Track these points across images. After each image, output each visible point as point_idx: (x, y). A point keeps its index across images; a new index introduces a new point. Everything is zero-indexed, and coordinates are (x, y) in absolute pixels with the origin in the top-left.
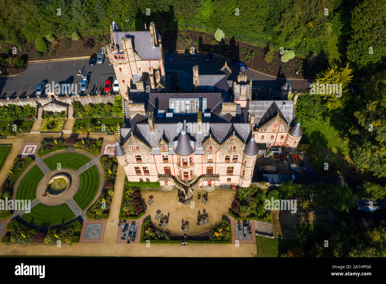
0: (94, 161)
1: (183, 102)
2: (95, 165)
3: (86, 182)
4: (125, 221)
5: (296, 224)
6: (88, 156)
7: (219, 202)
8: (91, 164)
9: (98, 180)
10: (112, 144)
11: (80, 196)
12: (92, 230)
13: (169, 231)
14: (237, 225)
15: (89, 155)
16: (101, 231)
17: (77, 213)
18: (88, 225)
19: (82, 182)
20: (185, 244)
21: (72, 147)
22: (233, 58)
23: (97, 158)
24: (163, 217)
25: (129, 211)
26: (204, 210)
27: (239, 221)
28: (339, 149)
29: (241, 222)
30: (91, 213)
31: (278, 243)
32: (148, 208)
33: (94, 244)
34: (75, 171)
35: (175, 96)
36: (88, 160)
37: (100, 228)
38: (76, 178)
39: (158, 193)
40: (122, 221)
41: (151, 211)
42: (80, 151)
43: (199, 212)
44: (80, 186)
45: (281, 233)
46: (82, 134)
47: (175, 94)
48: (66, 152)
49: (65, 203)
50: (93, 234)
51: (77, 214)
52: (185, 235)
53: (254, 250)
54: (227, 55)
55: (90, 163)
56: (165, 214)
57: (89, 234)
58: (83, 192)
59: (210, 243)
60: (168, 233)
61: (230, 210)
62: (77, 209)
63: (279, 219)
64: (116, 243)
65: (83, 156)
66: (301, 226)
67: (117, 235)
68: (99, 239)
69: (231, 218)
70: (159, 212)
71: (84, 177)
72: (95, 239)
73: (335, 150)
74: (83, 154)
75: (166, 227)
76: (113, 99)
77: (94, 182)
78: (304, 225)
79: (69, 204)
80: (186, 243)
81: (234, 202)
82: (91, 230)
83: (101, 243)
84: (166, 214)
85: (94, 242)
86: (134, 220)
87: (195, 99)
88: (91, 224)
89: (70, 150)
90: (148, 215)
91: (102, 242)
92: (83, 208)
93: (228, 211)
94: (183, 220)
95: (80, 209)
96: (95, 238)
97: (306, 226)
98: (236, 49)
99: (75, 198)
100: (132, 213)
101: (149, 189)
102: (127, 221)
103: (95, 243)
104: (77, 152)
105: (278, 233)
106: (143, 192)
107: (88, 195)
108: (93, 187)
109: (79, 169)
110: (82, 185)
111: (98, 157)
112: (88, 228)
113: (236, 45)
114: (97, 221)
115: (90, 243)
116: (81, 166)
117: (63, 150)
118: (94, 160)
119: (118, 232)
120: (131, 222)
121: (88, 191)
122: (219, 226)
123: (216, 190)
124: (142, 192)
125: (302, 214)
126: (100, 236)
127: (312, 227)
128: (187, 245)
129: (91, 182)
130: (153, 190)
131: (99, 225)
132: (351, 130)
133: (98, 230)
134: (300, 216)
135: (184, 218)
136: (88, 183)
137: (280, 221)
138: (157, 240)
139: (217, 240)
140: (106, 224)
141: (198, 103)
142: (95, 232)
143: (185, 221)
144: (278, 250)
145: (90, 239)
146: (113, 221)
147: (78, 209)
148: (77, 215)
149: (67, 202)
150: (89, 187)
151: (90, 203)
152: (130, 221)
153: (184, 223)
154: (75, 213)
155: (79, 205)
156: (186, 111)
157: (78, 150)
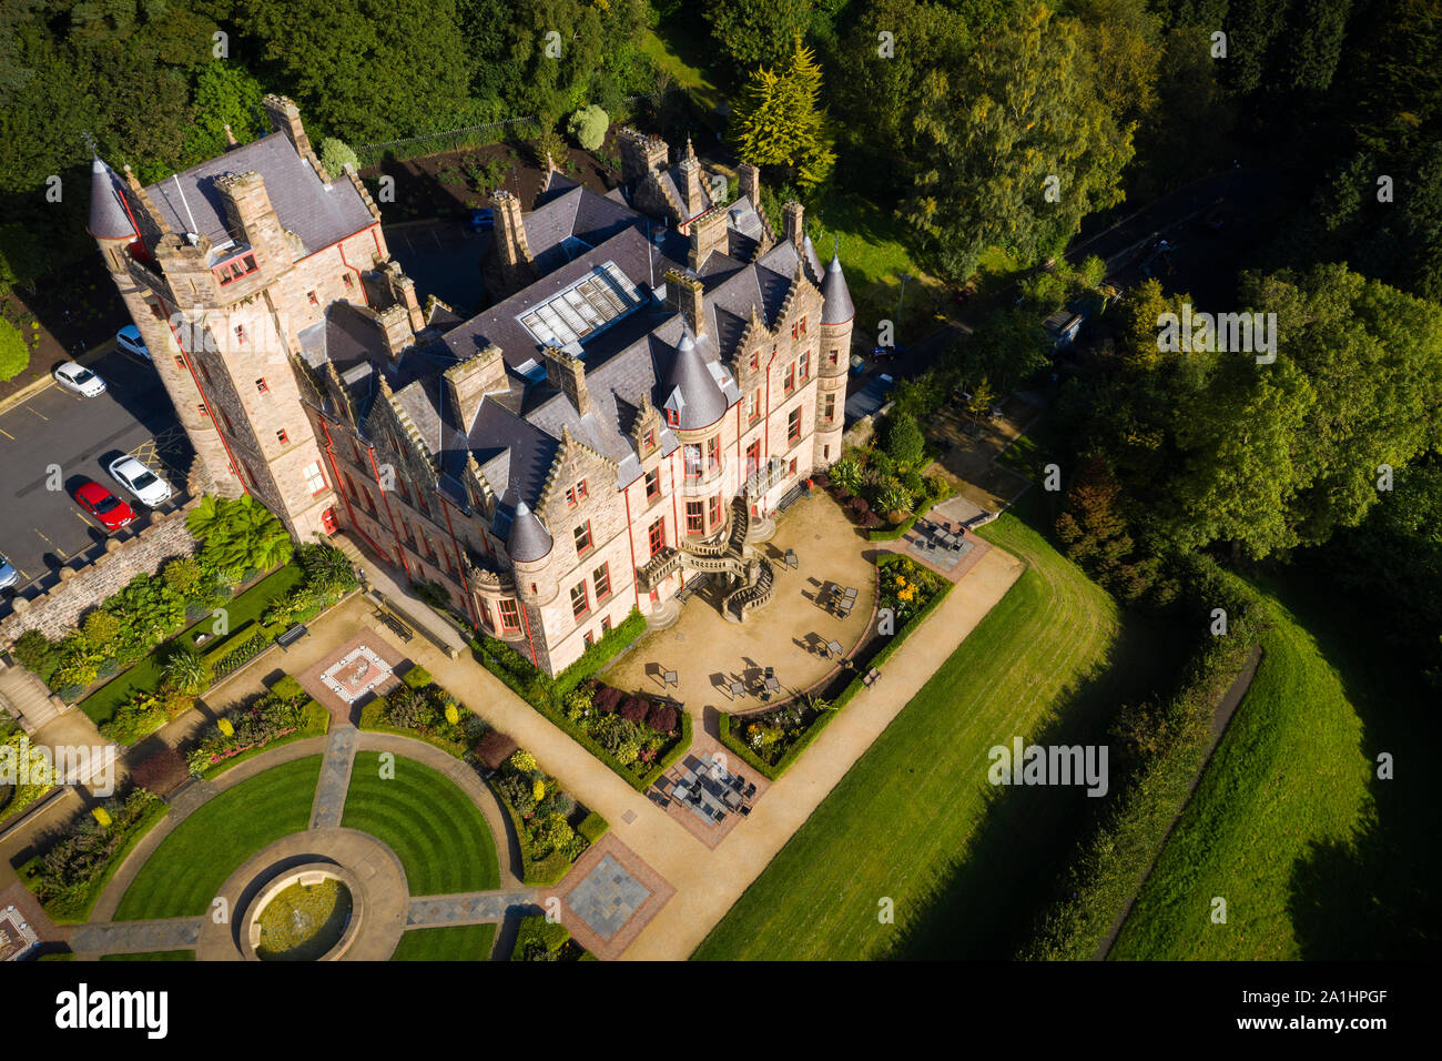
0: (341, 748)
1: (560, 304)
2: (357, 754)
3: (397, 816)
4: (662, 782)
5: (997, 460)
6: (292, 756)
7: (818, 537)
8: (344, 762)
9: (434, 776)
10: (342, 658)
11: (431, 865)
12: (601, 898)
13: (799, 692)
14: (914, 546)
15: (299, 748)
16: (631, 871)
17: (486, 913)
18: (572, 900)
19: (384, 830)
20: (873, 679)
21: (189, 784)
22: (440, 211)
23: (337, 731)
24: (743, 678)
25: (645, 747)
26: (812, 580)
27: (906, 537)
28: (896, 272)
29: (913, 533)
30: (541, 859)
31: (1015, 519)
32: (678, 697)
33: (656, 919)
34: (306, 829)
35: (521, 301)
36: (314, 763)
37: (618, 870)
38: (339, 843)
39: (655, 645)
40: (656, 790)
41: (697, 696)
42: (239, 769)
43: (804, 593)
44: (392, 846)
45: (995, 498)
46: (170, 724)
47: (517, 295)
48: (180, 816)
49: (407, 934)
50: (617, 901)
51: (492, 915)
52: (843, 662)
53: (1006, 559)
54: (414, 212)
55: (332, 764)
56: (740, 668)
57: (607, 915)
58: (427, 846)
59: (916, 623)
60: (800, 698)
61: (859, 532)
62: (471, 907)
63: (958, 476)
64: (712, 849)
65: (275, 771)
66: (1009, 456)
67: (690, 831)
68: (653, 893)
69: (882, 544)
70: (717, 680)
71: (368, 814)
72: (641, 908)
73: (891, 280)
74: (264, 765)
75: (780, 693)
76: (182, 531)
77: (428, 791)
78: (1009, 450)
79: (421, 922)
80: (873, 673)
81: (845, 512)
82: (596, 902)
83: (671, 896)
84: (744, 666)
85: (647, 916)
86: (683, 756)
87: (585, 279)
88: (577, 890)
89: (192, 798)
90: (701, 710)
91: (675, 890)
92: (489, 881)
93: (861, 539)
94: (795, 641)
95: (484, 894)
96: (637, 905)
97: (1017, 448)
98: (426, 183)
99: (421, 884)
100: (657, 744)
101: (620, 657)
102: (668, 776)
103: (655, 914)
104: (229, 781)
105: (991, 503)
106: (617, 678)
107: (457, 837)
108: (444, 805)
109: (313, 815)
110: (394, 837)
111: (336, 726)
112: (580, 909)
113: (416, 173)
114: (584, 864)
115: (640, 931)
116: (309, 800)
117: (160, 825)
118: (336, 746)
119: (681, 823)
120: (681, 767)
121: (441, 832)
122: (883, 581)
123: (778, 522)
124: (611, 681)
125: (982, 436)
126: (645, 886)
127: (1028, 443)
128: (879, 674)
129: (413, 803)
130: (635, 650)
131: (601, 865)
132: (922, 178)
133: (618, 880)
134: (983, 440)
135: (791, 634)
136: (407, 811)
137: (964, 479)
138: (802, 732)
139: (921, 607)
140: (622, 844)
141: (602, 283)
142: (618, 891)
143: (801, 638)
144: (1034, 529)
145: (629, 922)
146: (628, 817)
147: (477, 901)
148: (498, 918)
149: (410, 922)
150: (430, 818)
151: (493, 848)
152: (675, 767)
153: (807, 644)
154: (482, 921)
155: (466, 886)
156: (594, 323)
157: (226, 773)
